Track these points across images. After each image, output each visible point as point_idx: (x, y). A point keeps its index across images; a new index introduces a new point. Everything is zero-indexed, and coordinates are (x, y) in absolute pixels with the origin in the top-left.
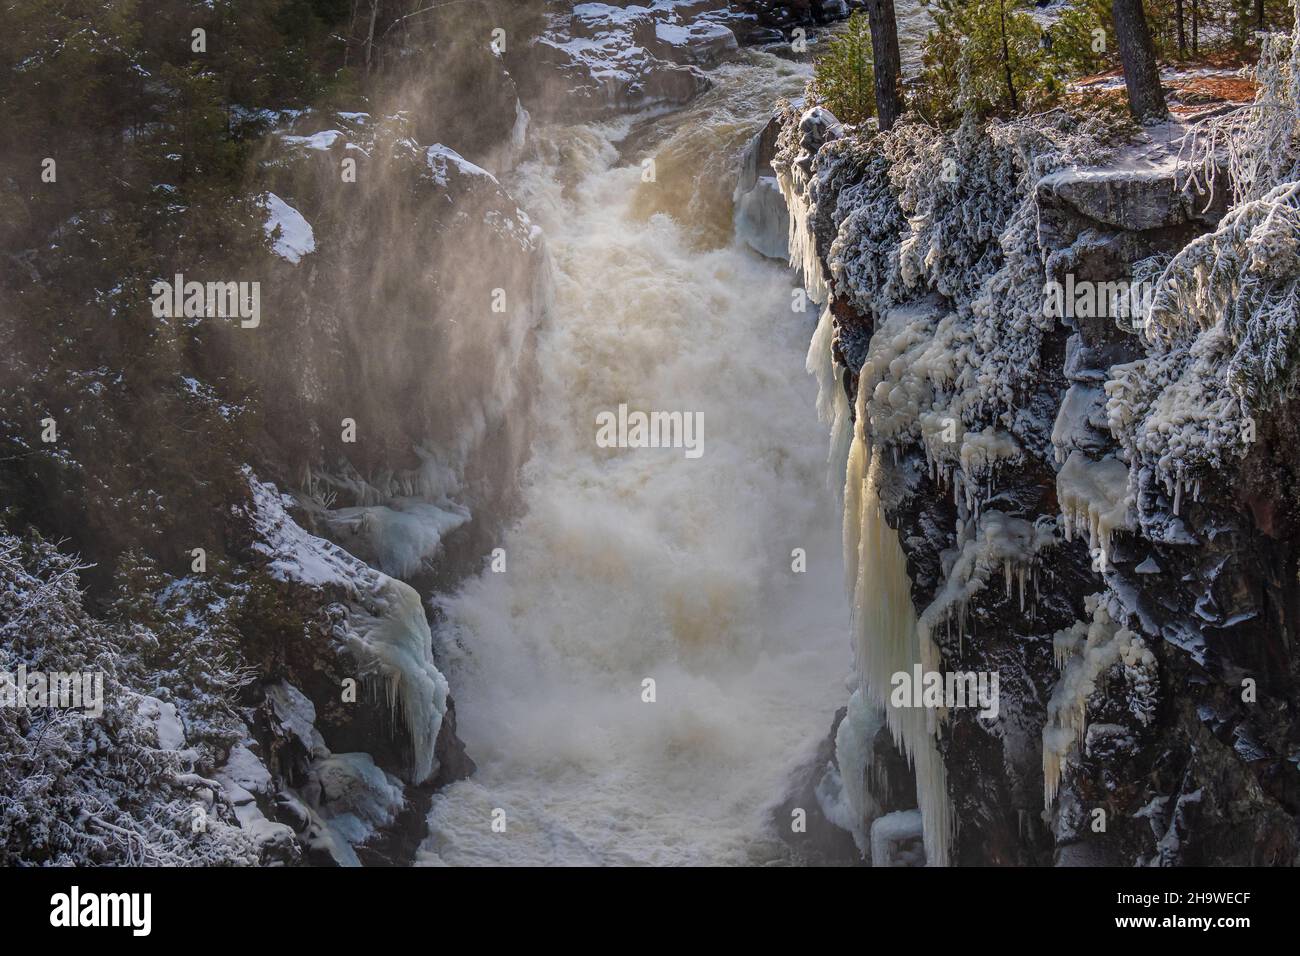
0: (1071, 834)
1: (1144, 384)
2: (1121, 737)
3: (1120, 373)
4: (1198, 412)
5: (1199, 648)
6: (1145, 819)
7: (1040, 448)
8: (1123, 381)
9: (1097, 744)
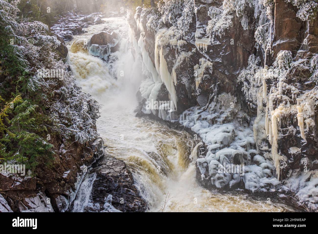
0: (199, 94)
1: (213, 23)
2: (208, 76)
3: (210, 22)
4: (225, 22)
5: (220, 60)
6: (212, 88)
7: (189, 41)
8: (211, 22)
9: (205, 78)
